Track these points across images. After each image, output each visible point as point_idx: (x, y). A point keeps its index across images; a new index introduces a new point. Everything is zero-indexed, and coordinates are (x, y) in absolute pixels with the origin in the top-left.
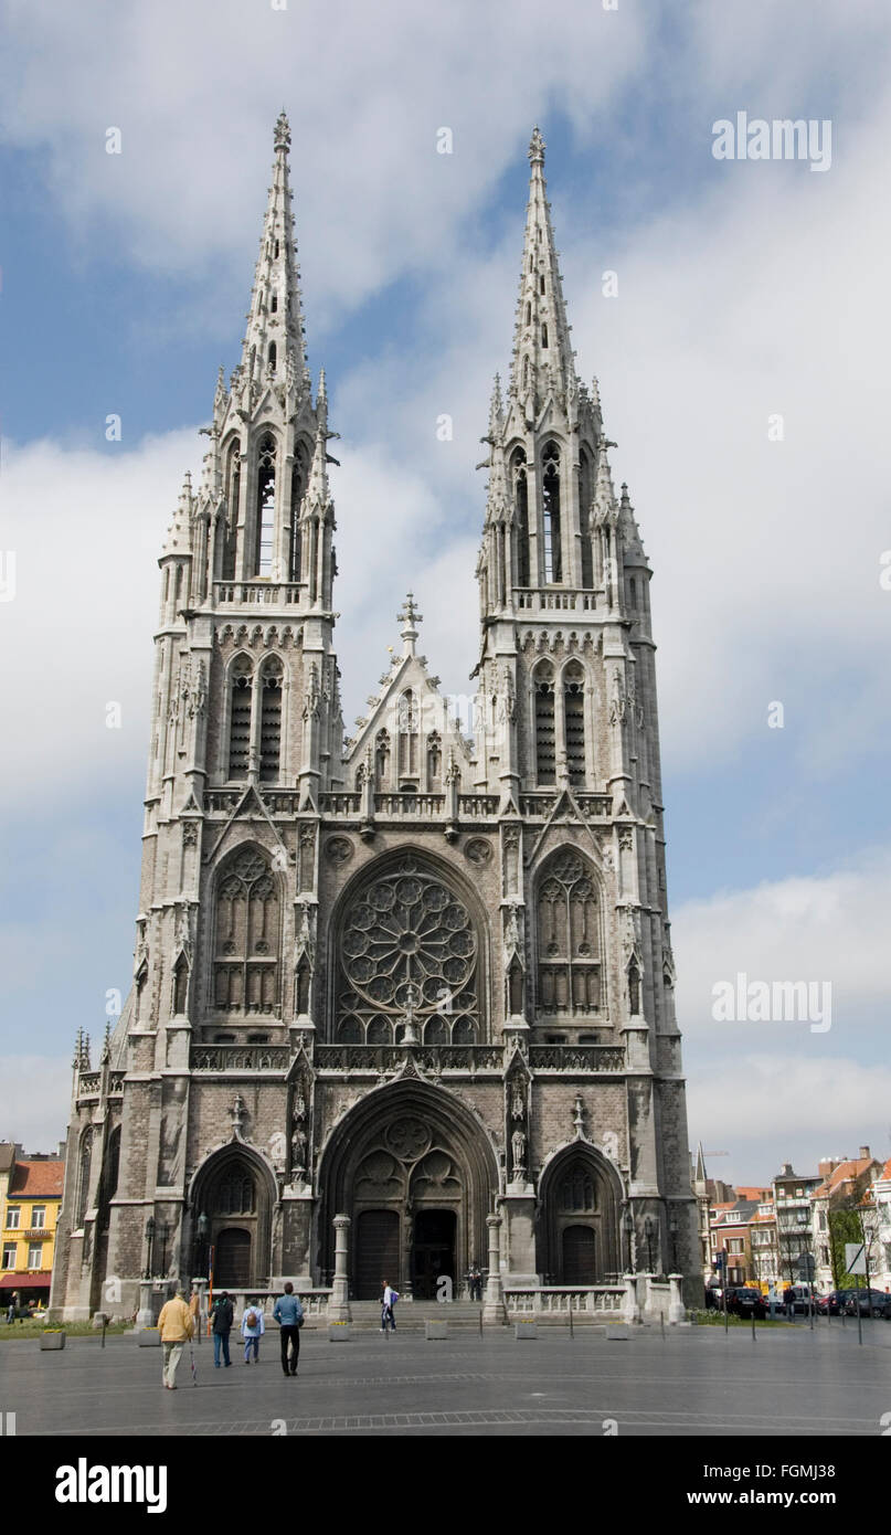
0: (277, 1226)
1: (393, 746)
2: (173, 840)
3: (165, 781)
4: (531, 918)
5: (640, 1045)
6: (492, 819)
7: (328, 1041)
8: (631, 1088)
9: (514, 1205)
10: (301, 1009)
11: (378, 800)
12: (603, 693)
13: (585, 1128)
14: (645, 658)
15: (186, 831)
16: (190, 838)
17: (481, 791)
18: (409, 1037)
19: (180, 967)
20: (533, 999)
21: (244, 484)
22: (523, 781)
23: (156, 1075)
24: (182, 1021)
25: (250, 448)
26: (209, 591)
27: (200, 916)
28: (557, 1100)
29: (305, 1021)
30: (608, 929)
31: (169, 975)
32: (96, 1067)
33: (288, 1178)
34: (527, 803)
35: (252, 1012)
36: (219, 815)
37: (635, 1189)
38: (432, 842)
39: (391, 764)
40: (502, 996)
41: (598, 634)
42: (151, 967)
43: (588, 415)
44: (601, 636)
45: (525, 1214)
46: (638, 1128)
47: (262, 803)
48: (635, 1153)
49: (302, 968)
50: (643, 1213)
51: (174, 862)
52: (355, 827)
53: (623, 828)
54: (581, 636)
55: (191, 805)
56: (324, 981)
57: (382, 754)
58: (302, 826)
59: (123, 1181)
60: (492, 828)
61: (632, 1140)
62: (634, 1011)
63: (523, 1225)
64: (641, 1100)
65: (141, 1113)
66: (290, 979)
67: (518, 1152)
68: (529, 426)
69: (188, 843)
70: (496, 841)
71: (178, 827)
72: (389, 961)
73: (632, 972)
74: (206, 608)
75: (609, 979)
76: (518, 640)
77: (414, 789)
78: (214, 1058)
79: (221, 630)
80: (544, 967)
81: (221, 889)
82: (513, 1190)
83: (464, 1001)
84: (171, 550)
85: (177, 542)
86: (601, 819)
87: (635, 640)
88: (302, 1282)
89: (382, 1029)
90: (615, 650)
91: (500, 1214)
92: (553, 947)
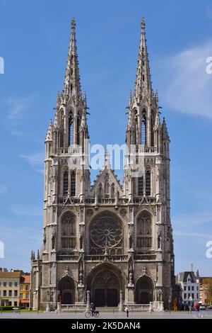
0: (77, 292)
1: (103, 187)
2: (51, 211)
3: (48, 196)
4: (135, 227)
5: (160, 255)
6: (127, 204)
7: (87, 254)
8: (157, 264)
9: (129, 288)
10: (81, 248)
11: (99, 201)
12: (155, 173)
13: (146, 273)
14: (167, 163)
15: (53, 209)
17: (124, 197)
18: (106, 254)
19: (53, 240)
20: (135, 245)
21: (65, 123)
22: (134, 195)
23: (49, 261)
24: (54, 250)
25: (66, 113)
26: (57, 151)
27: (57, 228)
28: (140, 267)
29: (82, 250)
30: (154, 229)
32: (36, 259)
33: (79, 283)
34: (136, 200)
35: (70, 248)
36: (61, 205)
37: (157, 285)
38: (111, 210)
39: (102, 191)
40: (128, 244)
42: (47, 239)
43: (155, 101)
44: (155, 159)
45: (132, 290)
46: (158, 272)
47: (71, 202)
48: (157, 277)
49: (81, 239)
51: (51, 215)
52: (94, 207)
53: (158, 206)
54: (150, 159)
55: (54, 202)
56: (86, 241)
57: (100, 189)
58: (81, 207)
59: (43, 283)
60: (127, 206)
61: (157, 275)
62: (159, 247)
63: (132, 292)
64: (159, 267)
65: (46, 269)
66: (78, 241)
67: (130, 278)
68: (138, 104)
69: (54, 211)
70: (128, 209)
72: (102, 237)
73: (159, 239)
74: (56, 156)
75: (153, 240)
77: (108, 197)
78: (62, 258)
79: (60, 161)
80: (138, 238)
81: (62, 221)
82: (129, 285)
83: (119, 245)
84: (47, 140)
85: (49, 137)
86: (153, 204)
87: (165, 158)
88: (82, 303)
89: (101, 251)
90: (158, 162)
91: (126, 290)
92: (141, 233)
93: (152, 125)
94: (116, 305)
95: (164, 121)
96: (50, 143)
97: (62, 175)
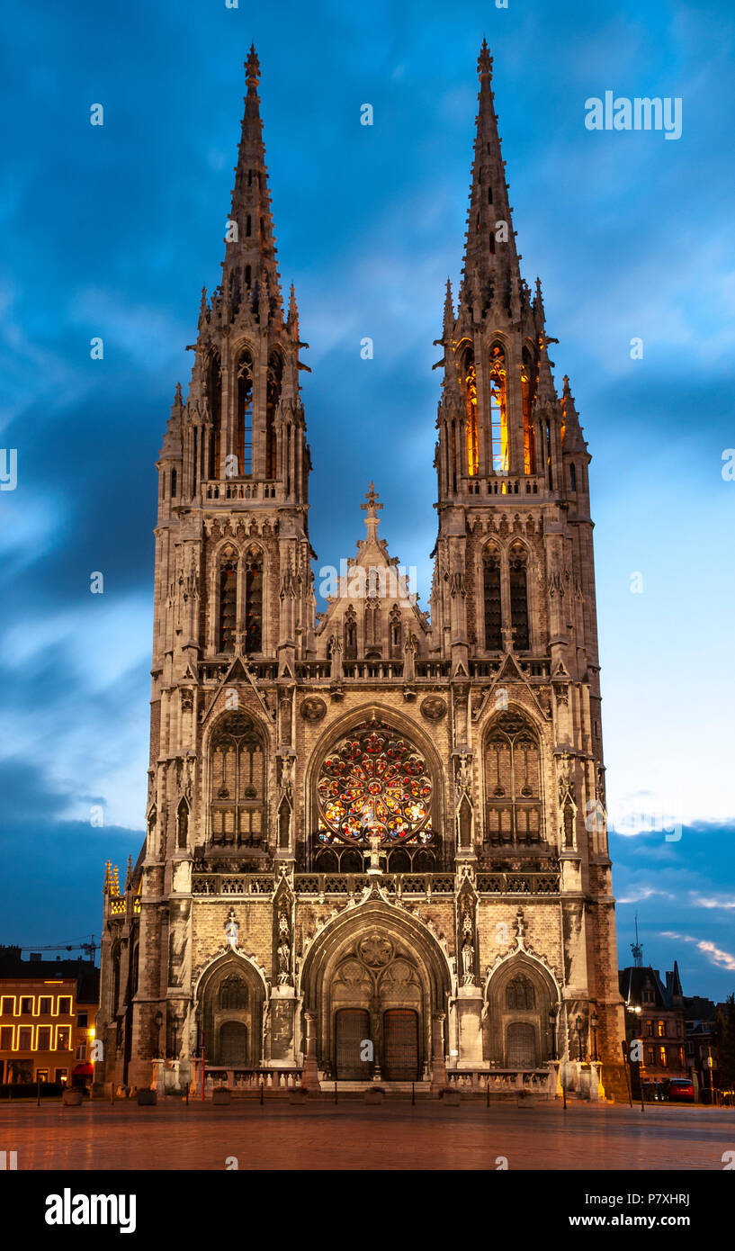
0: (267, 1021)
1: (359, 620)
2: (173, 704)
3: (166, 654)
4: (480, 765)
5: (574, 872)
6: (445, 681)
7: (308, 870)
8: (565, 908)
9: (462, 1005)
10: (283, 844)
11: (347, 667)
12: (544, 569)
13: (525, 942)
14: (585, 535)
15: (184, 697)
16: (187, 703)
17: (435, 657)
18: (374, 867)
19: (182, 810)
20: (482, 834)
21: (225, 393)
22: (473, 647)
23: (165, 897)
24: (183, 856)
25: (230, 361)
26: (198, 490)
27: (197, 766)
28: (502, 918)
29: (287, 854)
30: (547, 773)
31: (173, 816)
33: (275, 982)
34: (475, 667)
35: (244, 847)
36: (212, 683)
37: (568, 992)
38: (392, 701)
39: (358, 634)
40: (454, 832)
41: (539, 515)
42: (159, 810)
44: (542, 517)
45: (472, 1012)
46: (571, 942)
47: (246, 671)
48: (568, 962)
49: (283, 810)
50: (575, 1012)
52: (328, 690)
53: (558, 686)
54: (523, 518)
55: (187, 674)
56: (302, 821)
57: (350, 626)
58: (283, 691)
59: (141, 983)
60: (445, 688)
61: (566, 952)
62: (569, 844)
63: (471, 1021)
64: (574, 918)
65: (155, 928)
66: (274, 820)
68: (477, 328)
69: (186, 707)
70: (451, 699)
71: (177, 693)
72: (358, 803)
73: (568, 813)
74: (196, 507)
75: (548, 816)
76: (467, 524)
77: (379, 657)
78: (213, 887)
79: (209, 524)
80: (492, 809)
81: (215, 741)
82: (464, 993)
86: (541, 679)
87: (574, 520)
89: (354, 860)
91: (453, 1013)
92: (500, 791)
97: (214, 579)
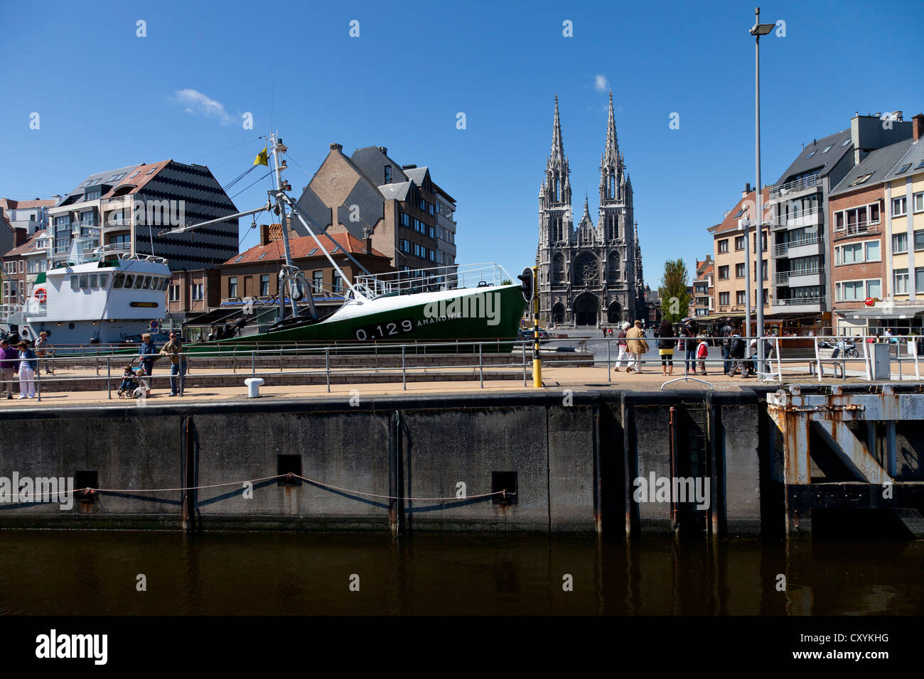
0: (566, 314)
1: (583, 233)
2: (545, 252)
3: (543, 241)
4: (608, 264)
5: (626, 285)
6: (601, 246)
7: (573, 286)
8: (624, 292)
9: (604, 311)
10: (568, 280)
11: (581, 244)
12: (622, 221)
13: (616, 299)
14: (631, 211)
15: (548, 251)
17: (599, 241)
18: (586, 285)
19: (548, 275)
20: (608, 278)
21: (553, 183)
22: (606, 239)
23: (545, 291)
24: (549, 283)
25: (554, 176)
26: (548, 206)
27: (551, 265)
28: (612, 294)
29: (569, 283)
30: (622, 265)
31: (546, 277)
33: (567, 308)
34: (607, 243)
35: (560, 281)
36: (553, 248)
37: (625, 309)
38: (589, 250)
39: (583, 236)
40: (603, 277)
43: (620, 162)
44: (622, 210)
45: (606, 312)
46: (625, 299)
47: (560, 245)
48: (624, 303)
49: (568, 274)
51: (546, 256)
52: (577, 248)
53: (624, 247)
54: (618, 210)
55: (548, 246)
56: (572, 275)
57: (581, 234)
58: (568, 249)
59: (541, 308)
60: (601, 248)
61: (624, 301)
62: (625, 279)
63: (606, 314)
64: (626, 294)
65: (543, 297)
66: (566, 275)
67: (605, 303)
68: (608, 166)
69: (548, 253)
70: (602, 250)
71: (546, 250)
72: (583, 272)
73: (625, 273)
74: (548, 209)
75: (621, 274)
76: (606, 212)
77: (587, 241)
78: (555, 289)
79: (551, 214)
80: (610, 272)
81: (554, 260)
82: (604, 309)
83: (596, 278)
84: (540, 196)
85: (541, 194)
86: (620, 245)
87: (629, 208)
88: (570, 323)
89: (582, 283)
90: (624, 212)
91: (602, 313)
92: (612, 268)
93: (619, 181)
94: (595, 324)
95: (628, 179)
96: (543, 199)
97: (553, 225)
